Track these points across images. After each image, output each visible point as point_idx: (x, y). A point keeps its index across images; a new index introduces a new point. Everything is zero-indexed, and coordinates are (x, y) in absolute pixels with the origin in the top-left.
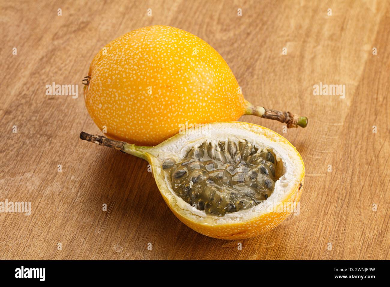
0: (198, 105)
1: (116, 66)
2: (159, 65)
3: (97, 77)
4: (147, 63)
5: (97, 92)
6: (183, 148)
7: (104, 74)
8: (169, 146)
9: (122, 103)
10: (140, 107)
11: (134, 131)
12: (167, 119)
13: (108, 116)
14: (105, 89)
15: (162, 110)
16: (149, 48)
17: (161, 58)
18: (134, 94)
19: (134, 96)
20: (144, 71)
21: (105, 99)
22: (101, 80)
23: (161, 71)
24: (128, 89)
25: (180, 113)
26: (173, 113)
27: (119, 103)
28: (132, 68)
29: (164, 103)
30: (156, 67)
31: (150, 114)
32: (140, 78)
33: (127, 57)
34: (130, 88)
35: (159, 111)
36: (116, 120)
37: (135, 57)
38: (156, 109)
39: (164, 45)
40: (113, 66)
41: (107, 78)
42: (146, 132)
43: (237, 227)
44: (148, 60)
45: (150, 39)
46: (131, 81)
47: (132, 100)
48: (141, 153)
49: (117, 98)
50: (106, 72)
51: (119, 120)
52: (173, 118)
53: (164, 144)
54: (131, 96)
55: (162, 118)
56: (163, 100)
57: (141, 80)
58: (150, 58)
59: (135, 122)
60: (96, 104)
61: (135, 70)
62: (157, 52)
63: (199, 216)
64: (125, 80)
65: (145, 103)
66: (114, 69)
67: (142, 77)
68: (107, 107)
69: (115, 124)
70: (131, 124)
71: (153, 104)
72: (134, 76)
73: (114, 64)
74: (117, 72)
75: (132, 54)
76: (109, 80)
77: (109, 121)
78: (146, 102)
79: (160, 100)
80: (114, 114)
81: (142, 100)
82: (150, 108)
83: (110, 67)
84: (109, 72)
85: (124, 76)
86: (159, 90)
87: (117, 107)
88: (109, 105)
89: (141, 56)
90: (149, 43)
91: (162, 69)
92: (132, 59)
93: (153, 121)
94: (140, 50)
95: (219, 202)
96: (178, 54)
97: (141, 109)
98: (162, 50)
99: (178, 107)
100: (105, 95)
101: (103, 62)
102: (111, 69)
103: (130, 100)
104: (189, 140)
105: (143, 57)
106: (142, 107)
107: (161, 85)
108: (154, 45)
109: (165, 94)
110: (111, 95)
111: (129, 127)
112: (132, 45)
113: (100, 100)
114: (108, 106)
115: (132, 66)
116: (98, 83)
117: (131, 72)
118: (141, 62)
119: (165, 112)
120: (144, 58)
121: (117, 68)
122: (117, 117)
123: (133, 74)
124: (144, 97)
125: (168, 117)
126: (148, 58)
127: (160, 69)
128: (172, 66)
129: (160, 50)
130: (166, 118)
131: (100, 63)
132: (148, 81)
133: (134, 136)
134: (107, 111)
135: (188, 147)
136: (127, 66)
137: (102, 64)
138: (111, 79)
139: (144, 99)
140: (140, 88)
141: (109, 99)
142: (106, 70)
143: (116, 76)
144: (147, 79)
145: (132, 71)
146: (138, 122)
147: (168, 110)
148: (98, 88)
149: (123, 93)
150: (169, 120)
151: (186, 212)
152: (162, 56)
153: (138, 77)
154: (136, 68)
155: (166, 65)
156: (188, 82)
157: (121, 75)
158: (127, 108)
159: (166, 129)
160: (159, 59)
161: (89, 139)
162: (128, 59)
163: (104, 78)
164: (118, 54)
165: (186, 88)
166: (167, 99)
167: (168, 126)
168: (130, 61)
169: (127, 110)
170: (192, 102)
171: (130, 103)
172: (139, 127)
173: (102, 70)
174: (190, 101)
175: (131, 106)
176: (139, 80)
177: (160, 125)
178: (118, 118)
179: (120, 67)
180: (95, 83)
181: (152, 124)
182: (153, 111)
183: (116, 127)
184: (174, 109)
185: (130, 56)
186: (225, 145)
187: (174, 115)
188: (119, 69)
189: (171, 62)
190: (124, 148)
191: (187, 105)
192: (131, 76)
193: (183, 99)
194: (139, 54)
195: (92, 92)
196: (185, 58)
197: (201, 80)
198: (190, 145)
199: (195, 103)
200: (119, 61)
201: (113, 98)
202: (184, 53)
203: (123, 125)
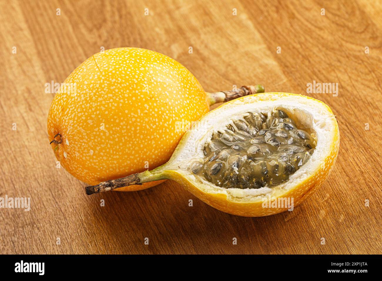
0: (184, 104)
1: (88, 105)
2: (130, 82)
3: (73, 126)
4: (119, 85)
5: (81, 141)
6: (196, 149)
7: (79, 119)
8: (183, 154)
9: (116, 136)
10: (136, 130)
11: (138, 159)
12: (166, 130)
13: (105, 158)
14: (89, 132)
15: (157, 124)
16: (111, 72)
17: (128, 75)
18: (122, 121)
19: (124, 122)
20: (121, 94)
21: (95, 142)
22: (80, 126)
23: (137, 86)
24: (115, 119)
25: (174, 119)
26: (169, 122)
27: (111, 137)
28: (106, 98)
29: (156, 115)
30: (130, 86)
31: (148, 132)
32: (121, 102)
33: (94, 91)
34: (117, 117)
35: (155, 126)
36: (115, 157)
37: (103, 86)
38: (151, 125)
39: (122, 63)
40: (85, 106)
41: (86, 121)
42: (151, 154)
43: (307, 183)
44: (118, 83)
45: (104, 65)
46: (113, 110)
47: (124, 127)
48: (161, 174)
49: (107, 134)
50: (82, 116)
51: (119, 155)
52: (170, 127)
53: (175, 155)
54: (121, 124)
55: (160, 131)
56: (153, 113)
57: (123, 104)
58: (118, 80)
59: (137, 148)
60: (85, 153)
61: (111, 98)
62: (121, 72)
63: (263, 194)
64: (107, 113)
65: (139, 124)
66: (88, 108)
67: (122, 101)
68: (99, 149)
69: (115, 162)
70: (133, 152)
71: (146, 121)
72: (113, 104)
73: (85, 104)
74: (93, 109)
75: (98, 86)
76: (90, 121)
77: (108, 162)
78: (139, 122)
79: (151, 114)
80: (111, 151)
81: (134, 122)
82: (145, 127)
83: (83, 109)
84: (84, 114)
85: (103, 109)
86: (146, 105)
87: (112, 142)
88: (101, 145)
89: (108, 83)
90: (107, 68)
91: (136, 84)
92: (101, 90)
93: (154, 138)
94: (103, 78)
95: (277, 170)
96: (141, 65)
97: (138, 131)
98: (124, 68)
99: (170, 113)
100: (92, 138)
101: (71, 109)
102: (84, 110)
103: (122, 129)
104: (196, 140)
105: (111, 82)
106: (137, 130)
107: (144, 100)
108: (113, 67)
109: (152, 107)
110: (100, 134)
111: (133, 157)
112: (91, 78)
113: (89, 146)
114: (101, 147)
115: (106, 96)
116: (78, 130)
117: (108, 102)
118: (112, 88)
119: (161, 123)
120: (113, 83)
121: (91, 105)
122: (116, 153)
123: (111, 103)
124: (135, 119)
125: (166, 128)
126: (117, 81)
127: (135, 85)
128: (143, 77)
129: (123, 69)
130: (164, 129)
131: (66, 113)
132: (130, 102)
133: (140, 164)
134: (102, 154)
135: (201, 145)
136: (100, 99)
137: (70, 112)
138: (91, 118)
139: (136, 121)
140: (126, 111)
141: (99, 139)
142: (80, 115)
143: (95, 113)
144: (128, 100)
145: (109, 100)
146: (140, 147)
147: (163, 120)
148: (80, 136)
149: (112, 125)
150: (168, 130)
151: (248, 197)
152: (128, 73)
153: (118, 103)
154: (111, 95)
155: (137, 79)
156: (165, 86)
157: (100, 110)
158: (123, 138)
159: (168, 140)
160: (127, 77)
161: (97, 189)
162: (97, 91)
163: (82, 123)
164: (83, 93)
165: (166, 92)
166: (156, 110)
167: (169, 137)
168: (100, 93)
169: (123, 141)
170: (178, 103)
171: (123, 131)
172: (143, 152)
173: (75, 116)
174: (177, 103)
175: (126, 134)
176: (121, 105)
177: (162, 140)
178: (118, 153)
179: (93, 103)
180: (74, 133)
181: (154, 142)
182: (149, 128)
183: (117, 165)
184: (167, 118)
185: (97, 88)
186: (232, 126)
187: (170, 123)
188: (94, 106)
189: (140, 74)
190: (139, 180)
191: (176, 108)
192: (110, 106)
193: (170, 103)
194: (105, 82)
195: (75, 144)
196: (148, 65)
197: (174, 79)
198: (202, 142)
199: (182, 103)
200: (88, 99)
201: (103, 136)
202: (145, 61)
203: (125, 158)
